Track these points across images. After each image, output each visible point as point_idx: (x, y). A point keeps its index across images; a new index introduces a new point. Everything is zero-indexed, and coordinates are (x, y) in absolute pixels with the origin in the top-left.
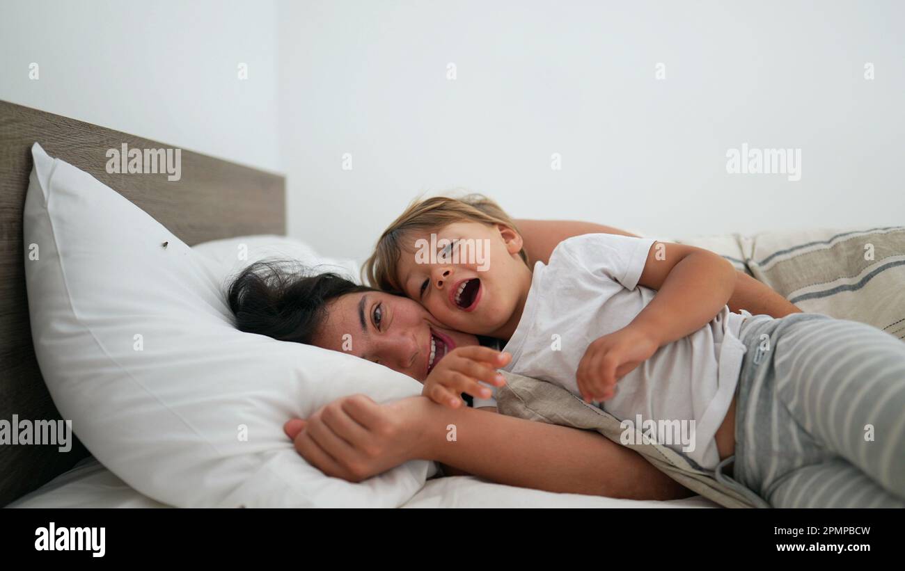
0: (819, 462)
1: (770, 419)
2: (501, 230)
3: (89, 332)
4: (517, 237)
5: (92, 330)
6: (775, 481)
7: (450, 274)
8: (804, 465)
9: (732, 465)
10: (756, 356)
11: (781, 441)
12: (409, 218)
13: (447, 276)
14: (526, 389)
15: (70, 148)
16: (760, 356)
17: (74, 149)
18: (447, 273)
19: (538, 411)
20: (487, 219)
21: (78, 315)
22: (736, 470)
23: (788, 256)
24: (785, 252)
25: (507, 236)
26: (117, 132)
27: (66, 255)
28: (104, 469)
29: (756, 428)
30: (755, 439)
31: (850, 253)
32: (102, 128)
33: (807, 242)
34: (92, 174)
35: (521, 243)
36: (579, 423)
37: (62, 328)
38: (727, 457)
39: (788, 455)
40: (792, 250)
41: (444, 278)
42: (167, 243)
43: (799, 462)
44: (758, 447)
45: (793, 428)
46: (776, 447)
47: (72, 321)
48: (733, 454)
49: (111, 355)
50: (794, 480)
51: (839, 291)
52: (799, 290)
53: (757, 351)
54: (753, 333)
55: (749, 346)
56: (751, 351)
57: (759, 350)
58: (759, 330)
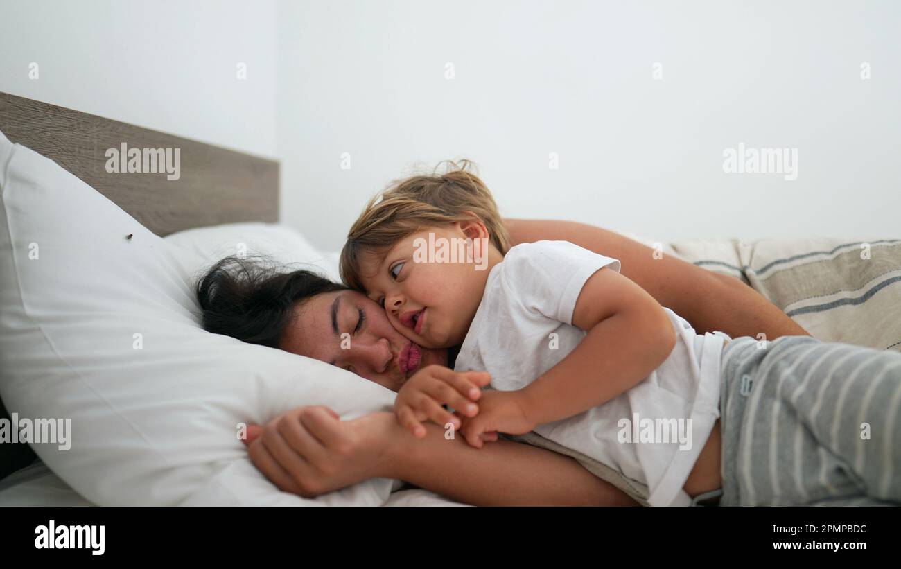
3: (39, 329)
5: (43, 327)
10: (742, 386)
16: (747, 386)
21: (29, 310)
23: (788, 265)
24: (785, 261)
27: (19, 244)
31: (852, 266)
33: (808, 252)
34: (57, 161)
37: (13, 324)
40: (791, 259)
47: (21, 317)
49: (61, 354)
51: (839, 305)
52: (797, 303)
53: (743, 380)
54: (738, 356)
55: (734, 372)
56: (736, 379)
57: (746, 379)
58: (744, 353)
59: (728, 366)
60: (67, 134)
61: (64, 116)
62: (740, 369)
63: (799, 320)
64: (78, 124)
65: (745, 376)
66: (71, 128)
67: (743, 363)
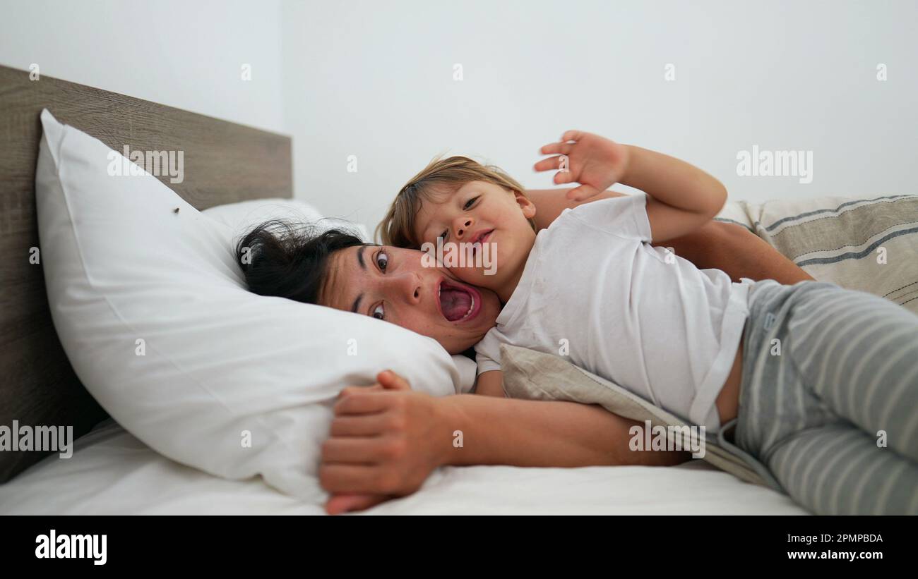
0: (821, 425)
1: (775, 384)
2: (516, 196)
3: (104, 299)
4: (531, 204)
5: (107, 297)
6: (776, 442)
7: (471, 224)
8: (807, 427)
9: (734, 428)
10: (766, 322)
11: (785, 404)
12: (432, 172)
13: (468, 226)
14: (530, 363)
15: (80, 114)
16: (771, 323)
17: (82, 115)
18: (468, 224)
19: (541, 386)
20: (504, 182)
21: (94, 282)
22: (739, 435)
23: (796, 223)
24: (793, 219)
25: (522, 202)
26: (125, 96)
27: (78, 222)
28: (124, 431)
29: (762, 392)
30: (761, 403)
31: (857, 222)
32: (110, 93)
33: (815, 210)
34: (102, 140)
35: (535, 210)
36: (580, 397)
37: (78, 295)
38: (729, 420)
39: (791, 418)
40: (800, 217)
41: (465, 228)
42: (178, 209)
43: (801, 425)
44: (762, 411)
45: (799, 392)
46: (780, 410)
47: (87, 288)
48: (736, 417)
49: (126, 321)
50: (793, 444)
51: (844, 259)
52: (805, 255)
53: (767, 318)
54: (763, 297)
55: (759, 311)
56: (761, 316)
57: (770, 317)
58: (769, 294)
59: (754, 305)
60: (106, 115)
61: (103, 97)
62: (764, 309)
63: (807, 269)
64: (116, 105)
65: (769, 314)
66: (109, 110)
67: (768, 303)
